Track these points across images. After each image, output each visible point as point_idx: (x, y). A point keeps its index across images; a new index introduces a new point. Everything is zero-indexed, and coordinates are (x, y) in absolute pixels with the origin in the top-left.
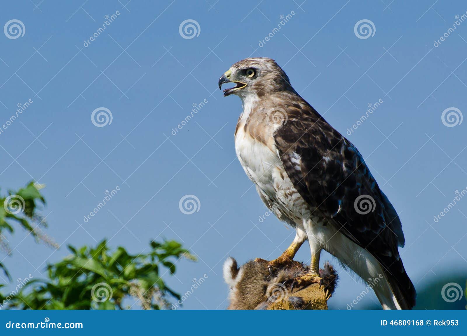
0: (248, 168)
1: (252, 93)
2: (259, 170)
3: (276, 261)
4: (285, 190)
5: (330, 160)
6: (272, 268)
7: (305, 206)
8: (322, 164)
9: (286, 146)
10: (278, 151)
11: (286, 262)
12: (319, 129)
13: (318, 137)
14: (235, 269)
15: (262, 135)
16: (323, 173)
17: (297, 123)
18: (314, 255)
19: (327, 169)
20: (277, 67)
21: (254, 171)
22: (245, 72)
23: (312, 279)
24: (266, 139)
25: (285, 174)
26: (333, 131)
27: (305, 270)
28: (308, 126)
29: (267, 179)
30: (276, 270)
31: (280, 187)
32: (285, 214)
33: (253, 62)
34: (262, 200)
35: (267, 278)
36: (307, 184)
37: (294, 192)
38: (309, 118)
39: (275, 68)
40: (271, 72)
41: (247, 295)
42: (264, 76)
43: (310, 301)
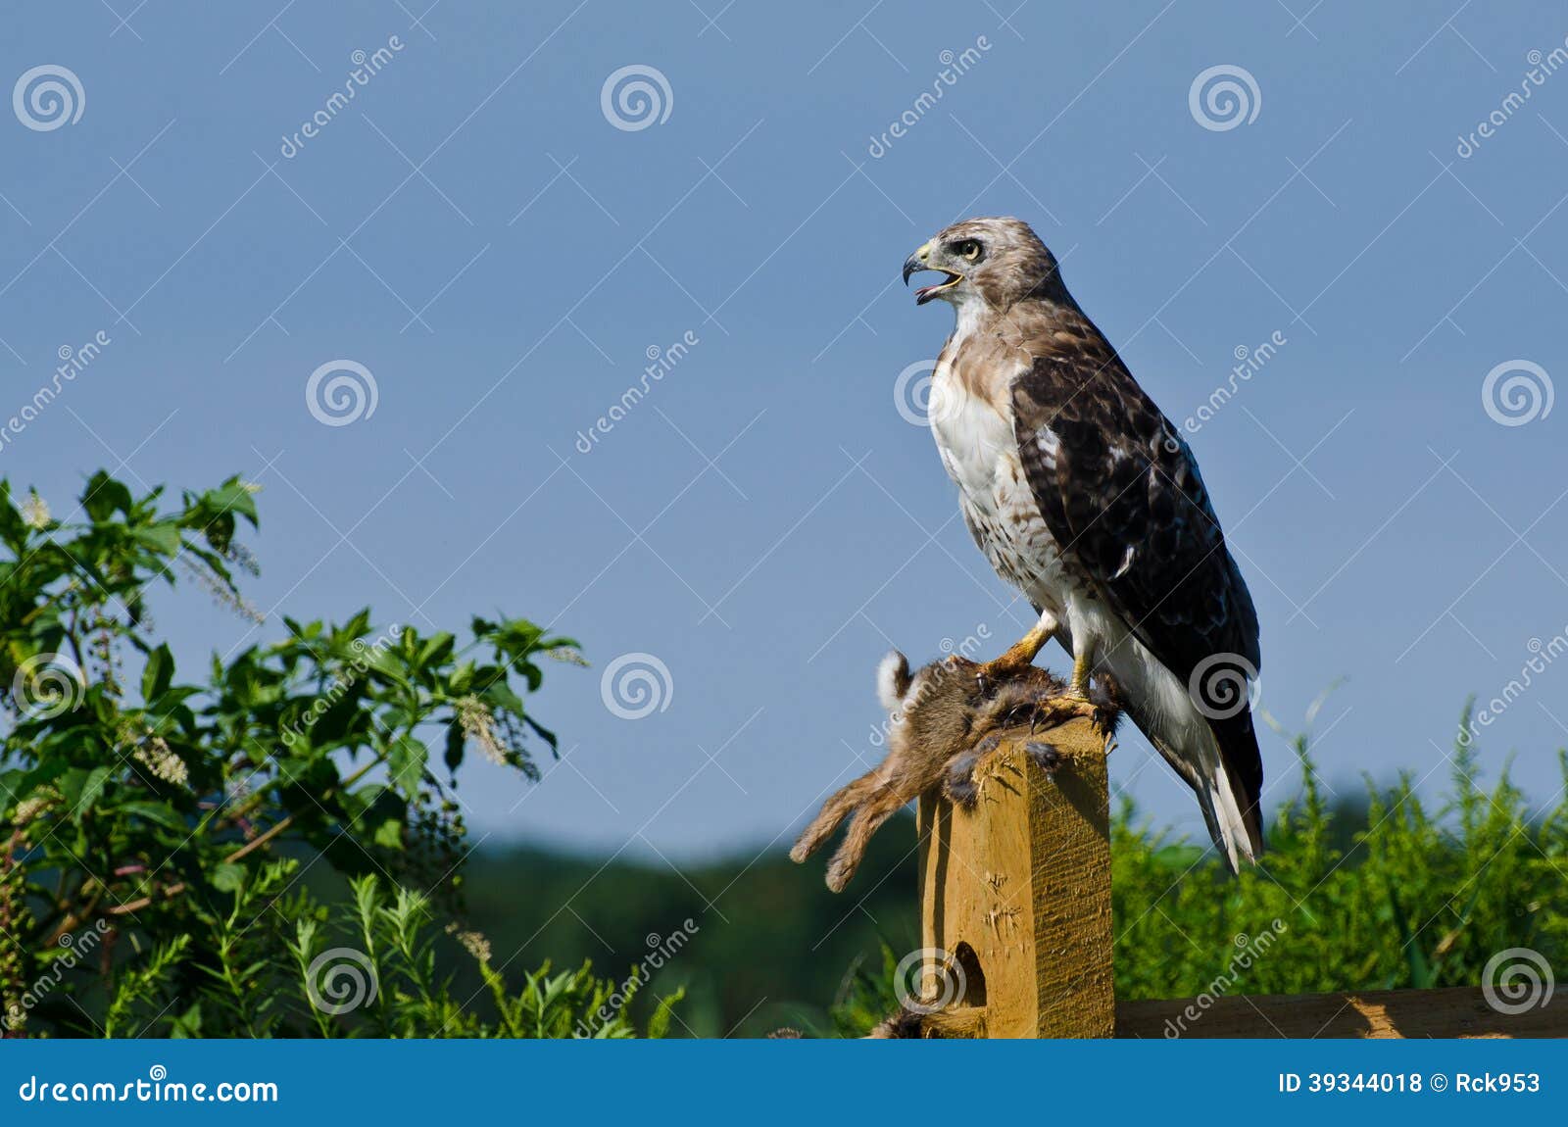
0: (948, 451)
1: (975, 294)
2: (971, 459)
3: (995, 666)
4: (1016, 505)
5: (1124, 458)
6: (986, 679)
7: (1054, 549)
8: (1105, 463)
9: (1032, 411)
10: (1013, 420)
11: (1015, 669)
12: (1111, 388)
13: (1106, 405)
14: (904, 678)
15: (985, 384)
16: (1104, 482)
17: (1067, 369)
18: (1082, 655)
19: (1113, 476)
20: (1030, 237)
21: (960, 458)
22: (960, 248)
23: (1074, 708)
24: (993, 391)
25: (1021, 472)
26: (1141, 397)
27: (1055, 688)
28: (1086, 376)
29: (983, 477)
30: (993, 684)
31: (1006, 497)
32: (1007, 564)
33: (977, 227)
34: (968, 528)
35: (974, 701)
36: (1064, 499)
37: (1033, 515)
38: (1094, 362)
39: (1025, 241)
40: (1017, 248)
41: (928, 735)
42: (998, 257)
43: (1072, 755)
